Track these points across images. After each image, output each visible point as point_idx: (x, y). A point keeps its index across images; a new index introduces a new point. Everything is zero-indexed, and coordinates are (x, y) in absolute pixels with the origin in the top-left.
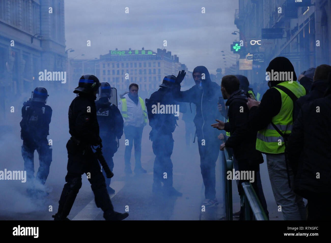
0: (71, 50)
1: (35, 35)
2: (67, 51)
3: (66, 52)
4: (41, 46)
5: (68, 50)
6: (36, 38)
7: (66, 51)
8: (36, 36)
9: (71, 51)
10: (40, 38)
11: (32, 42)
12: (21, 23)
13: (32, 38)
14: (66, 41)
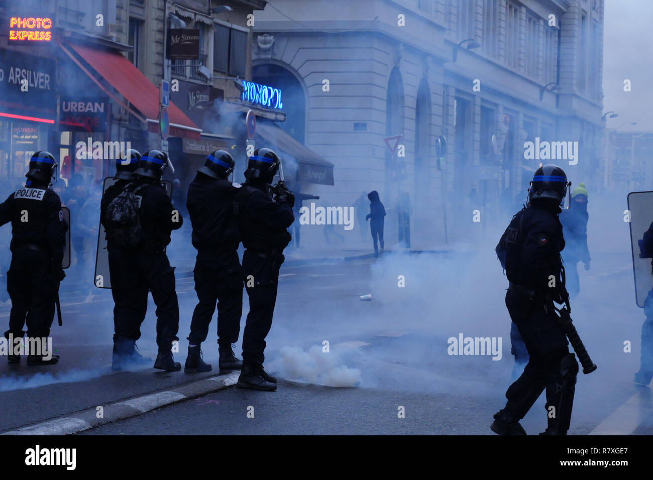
0: (612, 114)
1: (548, 84)
2: (605, 114)
3: (604, 119)
4: (557, 105)
5: (607, 113)
6: (549, 91)
7: (603, 115)
8: (549, 87)
9: (611, 117)
10: (556, 91)
11: (541, 99)
12: (523, 63)
13: (543, 89)
14: (603, 96)
